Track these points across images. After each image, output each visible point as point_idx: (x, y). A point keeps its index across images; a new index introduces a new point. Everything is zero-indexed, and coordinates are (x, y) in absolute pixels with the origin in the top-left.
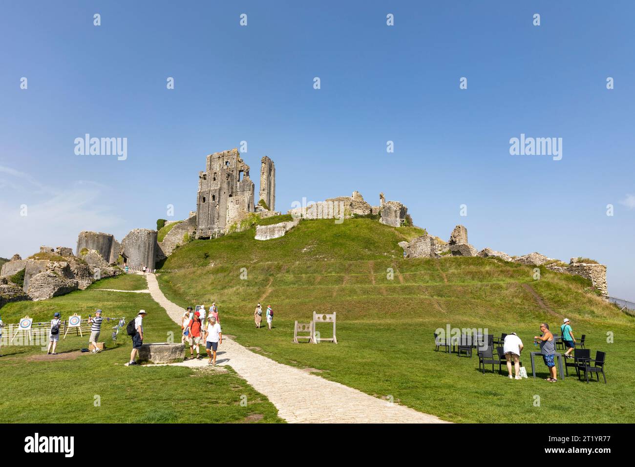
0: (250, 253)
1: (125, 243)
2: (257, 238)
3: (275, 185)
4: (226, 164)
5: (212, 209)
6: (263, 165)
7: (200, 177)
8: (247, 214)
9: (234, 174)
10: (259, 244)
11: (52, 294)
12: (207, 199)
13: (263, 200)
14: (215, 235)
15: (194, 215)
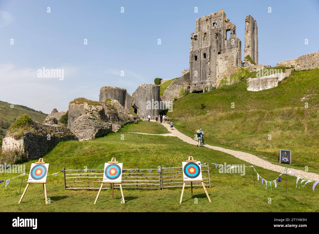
0: (245, 103)
1: (135, 96)
2: (249, 89)
3: (257, 42)
4: (214, 25)
5: (204, 66)
6: (247, 24)
7: (192, 38)
8: (236, 69)
9: (222, 33)
10: (252, 95)
11: (94, 135)
12: (198, 57)
13: (248, 56)
14: (208, 89)
15: (188, 72)
